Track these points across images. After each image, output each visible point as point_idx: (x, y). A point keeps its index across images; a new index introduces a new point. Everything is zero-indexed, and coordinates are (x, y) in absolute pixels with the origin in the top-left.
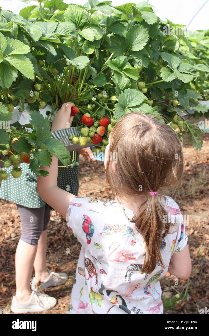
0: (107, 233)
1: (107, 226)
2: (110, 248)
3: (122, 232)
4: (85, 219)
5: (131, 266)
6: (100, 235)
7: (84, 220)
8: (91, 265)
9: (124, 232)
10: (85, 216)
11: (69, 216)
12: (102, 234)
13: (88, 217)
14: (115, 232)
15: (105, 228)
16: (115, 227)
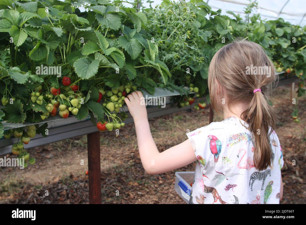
0: (233, 143)
1: (232, 136)
2: (238, 156)
3: (245, 139)
4: (210, 139)
5: (254, 175)
6: (227, 146)
7: (209, 141)
8: (214, 190)
9: (246, 139)
10: (210, 136)
11: (195, 144)
12: (229, 145)
13: (213, 136)
14: (239, 140)
15: (230, 139)
16: (238, 136)
